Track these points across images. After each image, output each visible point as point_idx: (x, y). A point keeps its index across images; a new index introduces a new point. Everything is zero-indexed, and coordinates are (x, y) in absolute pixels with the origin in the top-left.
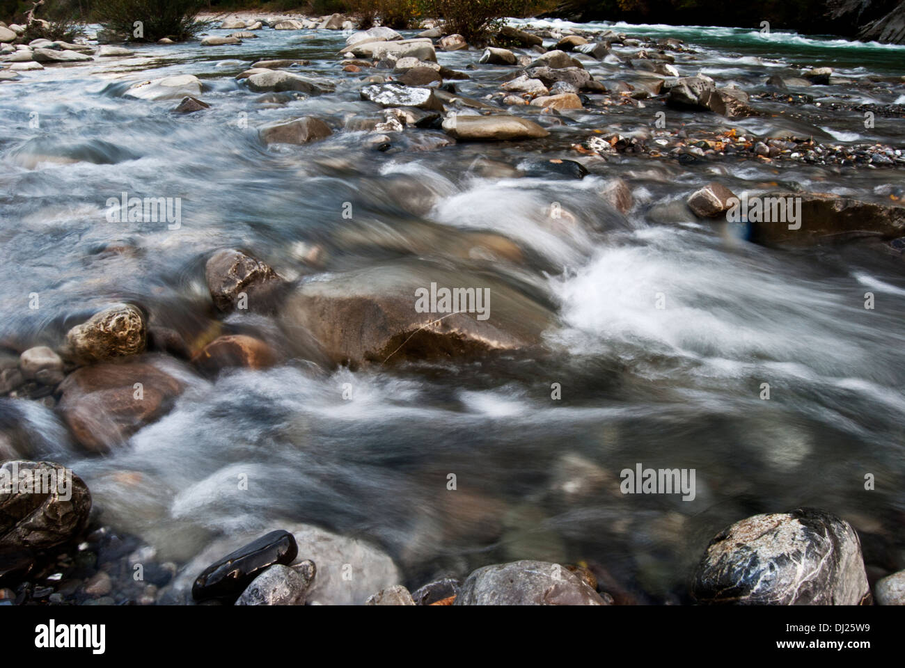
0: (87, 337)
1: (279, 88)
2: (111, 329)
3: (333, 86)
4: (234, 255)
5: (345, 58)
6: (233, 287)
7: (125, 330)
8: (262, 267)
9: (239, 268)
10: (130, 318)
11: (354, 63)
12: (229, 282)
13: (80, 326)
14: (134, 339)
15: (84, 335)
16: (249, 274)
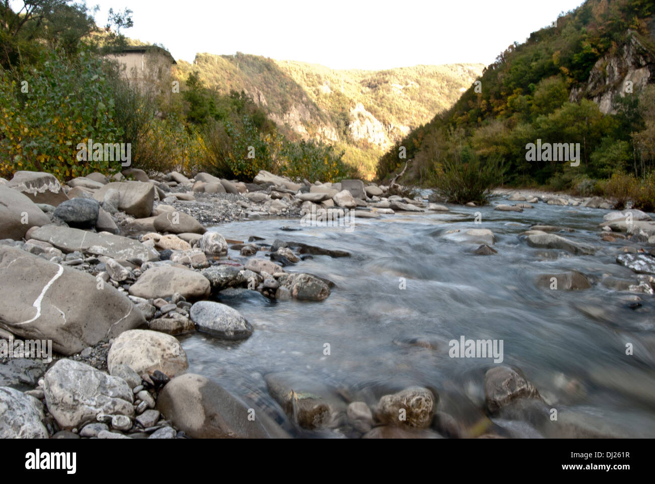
0: (393, 405)
1: (550, 246)
2: (411, 405)
3: (592, 250)
4: (510, 372)
5: (603, 230)
6: (504, 397)
7: (420, 408)
8: (529, 386)
9: (512, 383)
10: (426, 401)
11: (610, 235)
12: (501, 392)
13: (390, 396)
14: (424, 417)
15: (392, 403)
16: (518, 389)
